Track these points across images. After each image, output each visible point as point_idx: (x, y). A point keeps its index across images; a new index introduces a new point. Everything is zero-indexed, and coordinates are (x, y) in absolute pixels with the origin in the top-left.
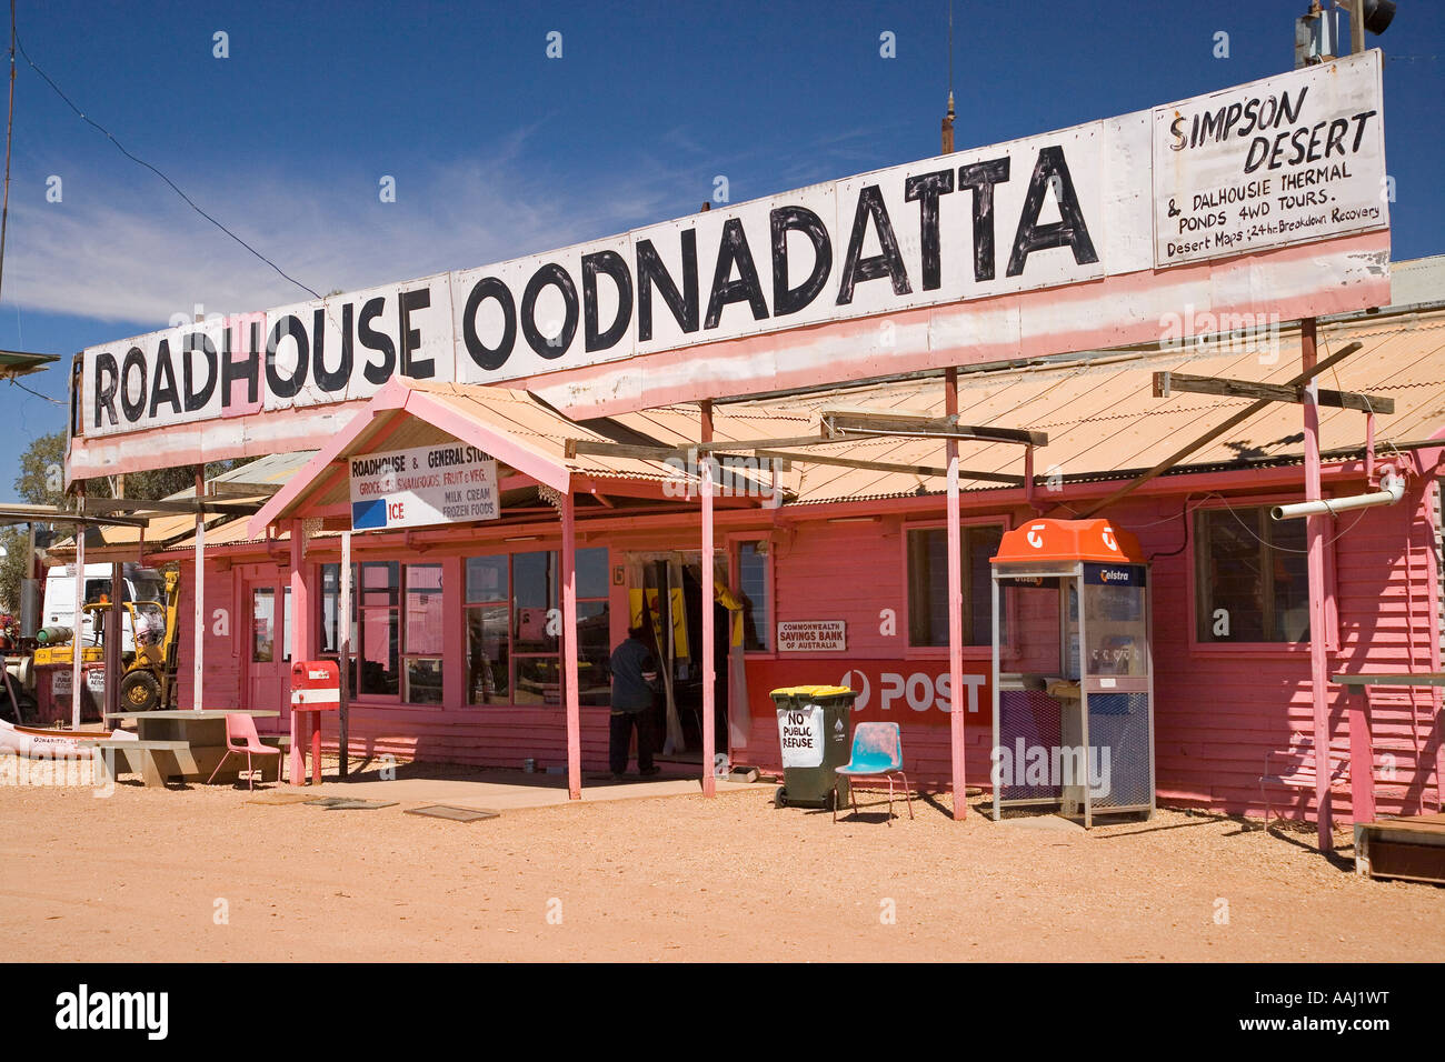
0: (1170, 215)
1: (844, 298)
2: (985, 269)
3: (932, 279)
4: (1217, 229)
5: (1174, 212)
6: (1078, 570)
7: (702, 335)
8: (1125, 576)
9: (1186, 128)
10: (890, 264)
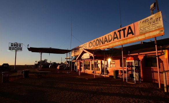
0: (141, 30)
2: (124, 37)
3: (120, 38)
9: (141, 22)
10: (117, 37)
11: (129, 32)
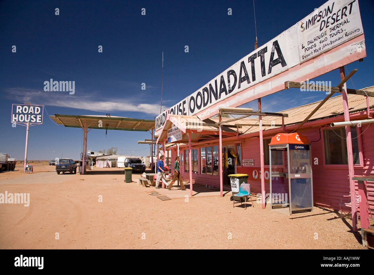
0: (302, 49)
1: (239, 87)
2: (264, 74)
3: (254, 79)
4: (314, 48)
5: (303, 47)
6: (287, 146)
7: (218, 100)
9: (304, 26)
10: (246, 78)
11: (274, 60)
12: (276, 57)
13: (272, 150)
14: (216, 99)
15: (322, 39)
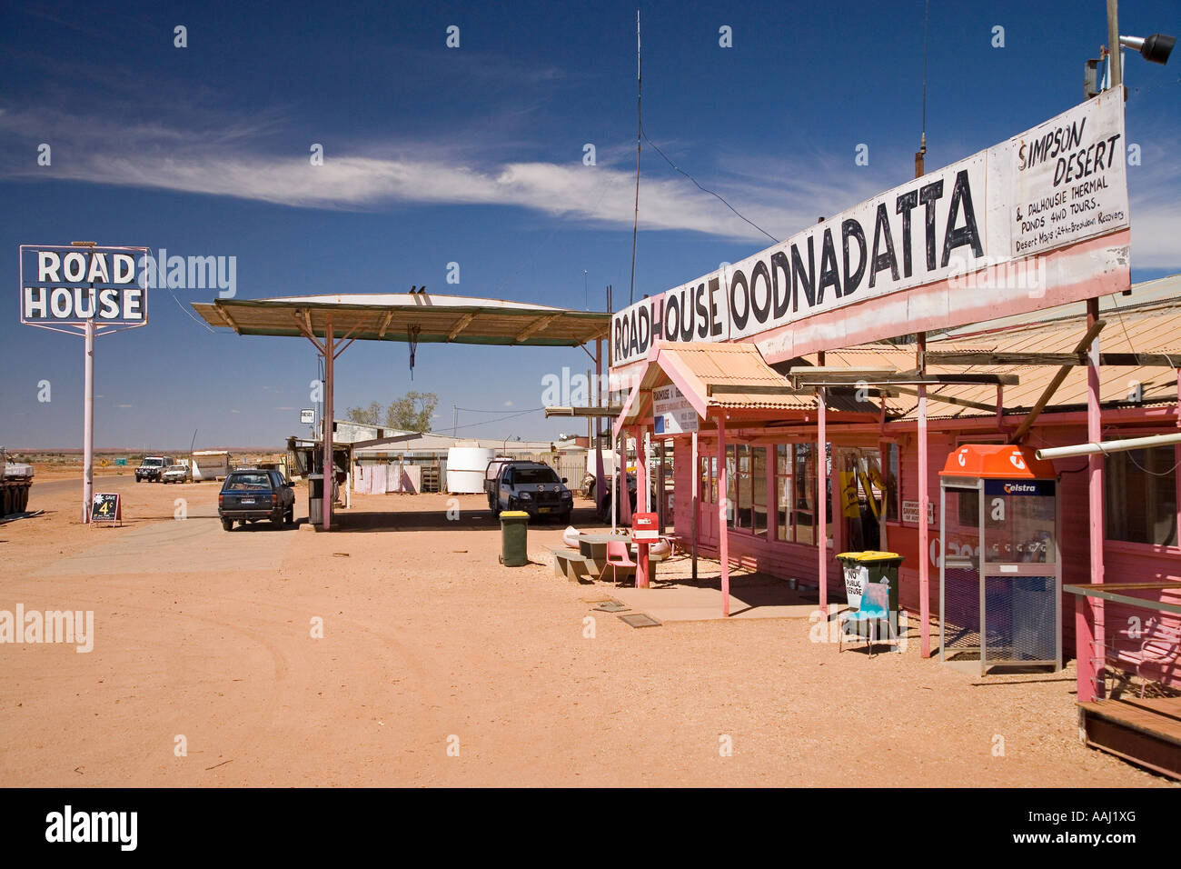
0: (1018, 220)
2: (931, 261)
3: (908, 273)
4: (1040, 230)
5: (1020, 218)
6: (980, 485)
7: (817, 308)
8: (1033, 489)
9: (1026, 152)
11: (956, 228)
12: (961, 222)
13: (948, 490)
14: (811, 303)
15: (1057, 210)
